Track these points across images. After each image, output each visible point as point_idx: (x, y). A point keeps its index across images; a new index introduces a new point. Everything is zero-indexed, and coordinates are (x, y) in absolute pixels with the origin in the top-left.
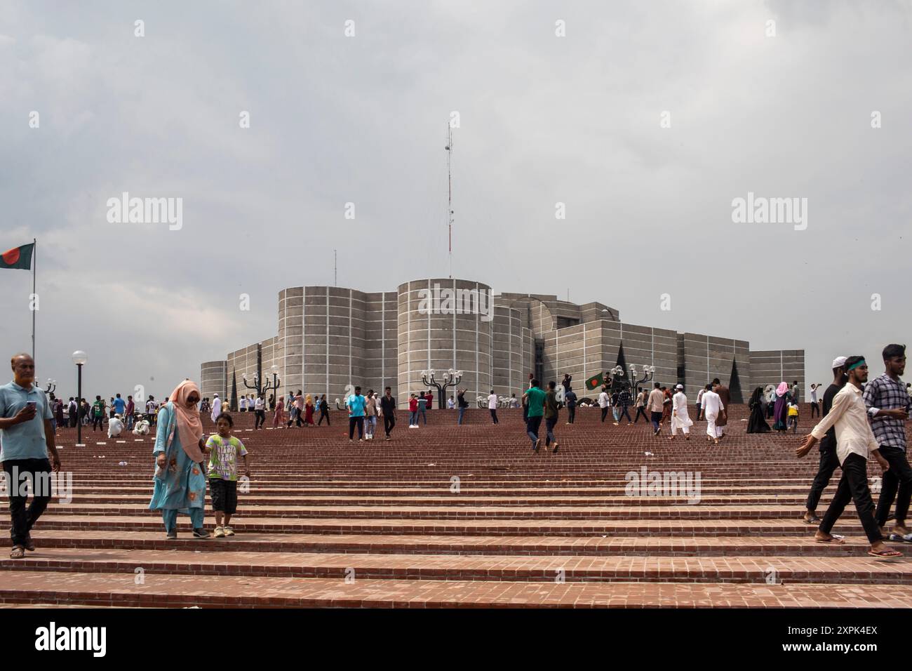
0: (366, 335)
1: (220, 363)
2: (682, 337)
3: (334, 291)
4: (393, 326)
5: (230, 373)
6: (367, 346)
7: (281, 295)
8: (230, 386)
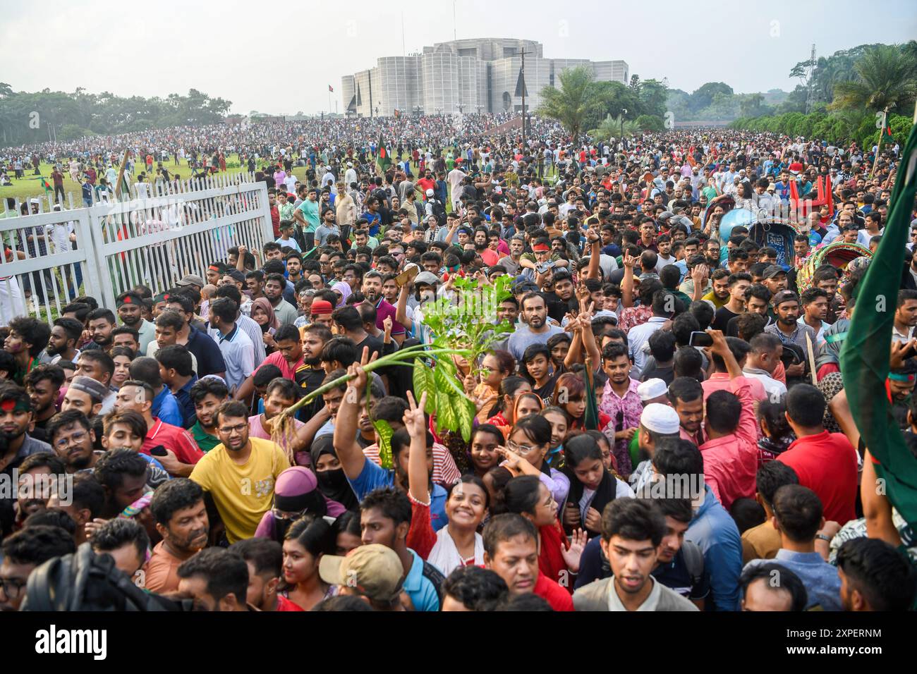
0: (411, 74)
1: (351, 76)
2: (552, 61)
3: (397, 58)
4: (420, 70)
5: (356, 82)
6: (411, 78)
7: (378, 60)
8: (357, 88)
